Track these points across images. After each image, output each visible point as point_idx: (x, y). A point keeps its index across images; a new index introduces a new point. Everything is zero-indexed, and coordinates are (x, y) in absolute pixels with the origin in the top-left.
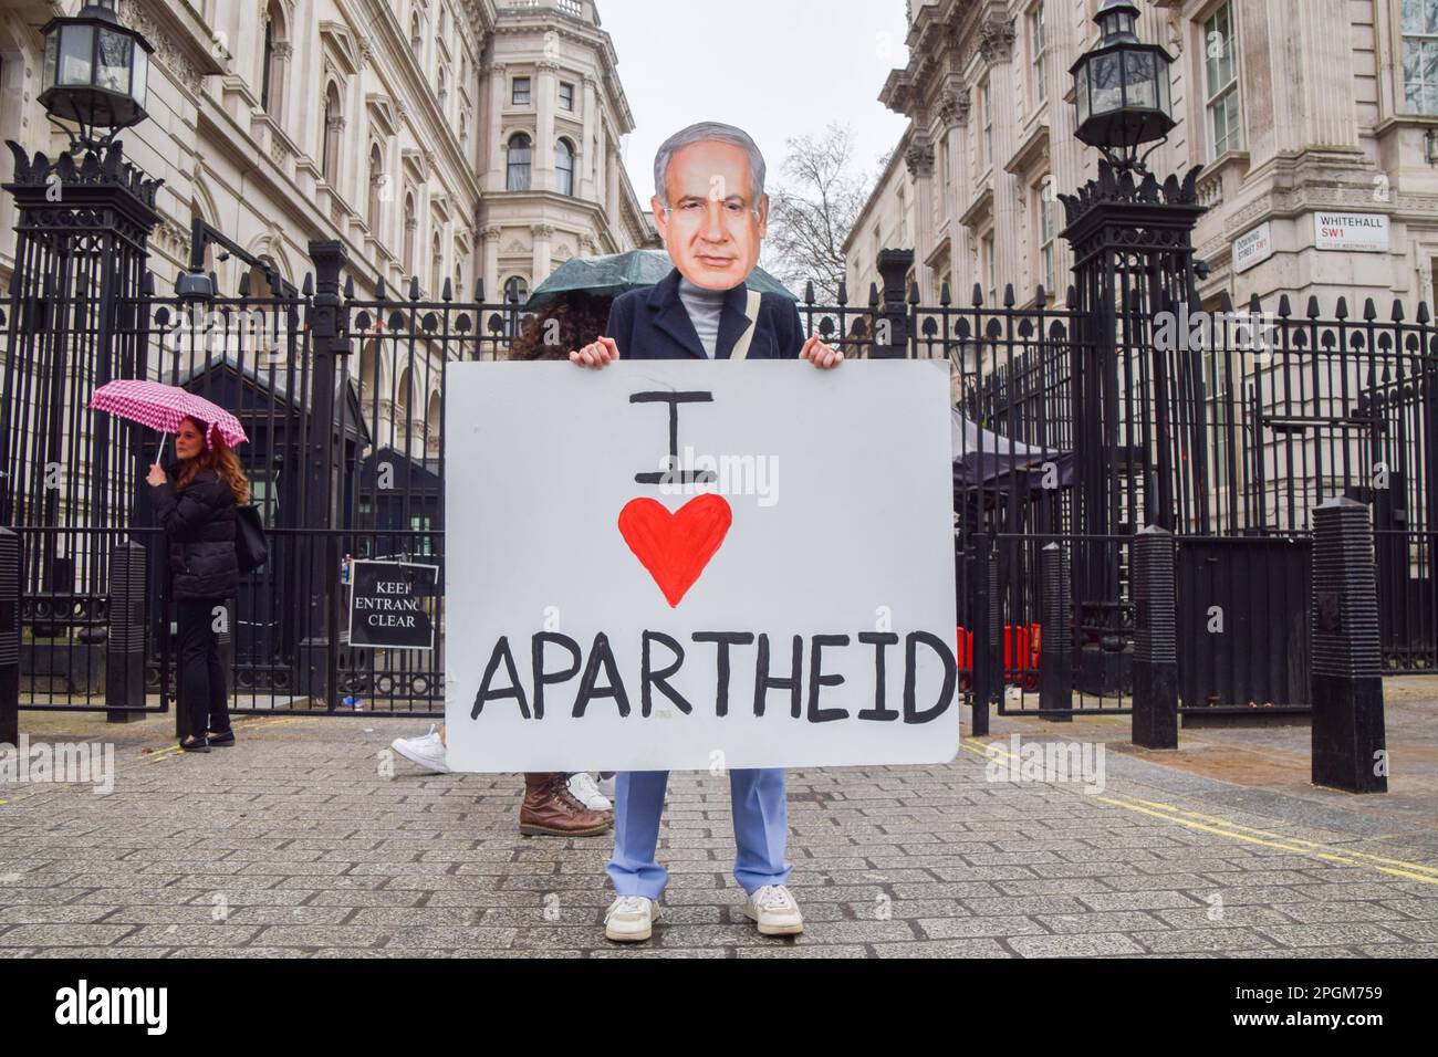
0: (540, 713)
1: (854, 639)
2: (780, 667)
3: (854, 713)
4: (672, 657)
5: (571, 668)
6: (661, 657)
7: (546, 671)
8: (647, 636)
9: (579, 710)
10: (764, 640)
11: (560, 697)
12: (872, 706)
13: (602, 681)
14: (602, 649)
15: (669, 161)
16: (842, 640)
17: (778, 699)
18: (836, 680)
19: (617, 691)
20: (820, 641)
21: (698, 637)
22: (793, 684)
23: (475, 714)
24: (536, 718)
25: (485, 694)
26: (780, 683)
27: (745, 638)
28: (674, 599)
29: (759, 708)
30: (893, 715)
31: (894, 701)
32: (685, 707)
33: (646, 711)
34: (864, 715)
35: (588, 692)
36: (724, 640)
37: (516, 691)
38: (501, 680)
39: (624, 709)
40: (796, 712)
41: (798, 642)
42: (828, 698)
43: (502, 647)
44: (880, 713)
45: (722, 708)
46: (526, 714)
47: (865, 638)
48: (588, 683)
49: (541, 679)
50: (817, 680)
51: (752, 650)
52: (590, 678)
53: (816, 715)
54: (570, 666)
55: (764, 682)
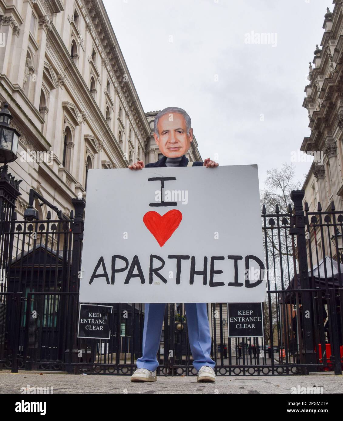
0: (113, 282)
1: (226, 258)
2: (199, 267)
3: (226, 284)
4: (161, 264)
5: (125, 267)
6: (157, 264)
7: (116, 268)
8: (152, 257)
9: (127, 282)
10: (193, 258)
11: (121, 277)
12: (234, 281)
13: (136, 272)
14: (136, 261)
15: (158, 121)
16: (222, 258)
17: (198, 279)
18: (220, 272)
19: (141, 275)
20: (213, 259)
21: (170, 257)
22: (204, 273)
23: (90, 282)
24: (112, 284)
25: (94, 276)
26: (199, 273)
27: (187, 257)
28: (162, 244)
29: (192, 282)
30: (241, 285)
31: (241, 280)
32: (165, 281)
33: (151, 282)
34: (230, 284)
35: (130, 275)
36: (179, 258)
37: (105, 275)
38: (100, 271)
39: (143, 281)
40: (205, 283)
41: (206, 259)
42: (217, 278)
43: (101, 260)
44: (236, 284)
45: (178, 281)
46: (108, 283)
47: (230, 257)
48: (131, 273)
49: (114, 271)
50: (213, 272)
51: (189, 261)
52: (131, 271)
53: (212, 284)
54: (124, 266)
55: (193, 272)
